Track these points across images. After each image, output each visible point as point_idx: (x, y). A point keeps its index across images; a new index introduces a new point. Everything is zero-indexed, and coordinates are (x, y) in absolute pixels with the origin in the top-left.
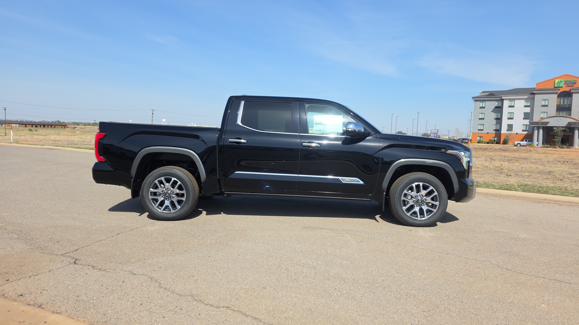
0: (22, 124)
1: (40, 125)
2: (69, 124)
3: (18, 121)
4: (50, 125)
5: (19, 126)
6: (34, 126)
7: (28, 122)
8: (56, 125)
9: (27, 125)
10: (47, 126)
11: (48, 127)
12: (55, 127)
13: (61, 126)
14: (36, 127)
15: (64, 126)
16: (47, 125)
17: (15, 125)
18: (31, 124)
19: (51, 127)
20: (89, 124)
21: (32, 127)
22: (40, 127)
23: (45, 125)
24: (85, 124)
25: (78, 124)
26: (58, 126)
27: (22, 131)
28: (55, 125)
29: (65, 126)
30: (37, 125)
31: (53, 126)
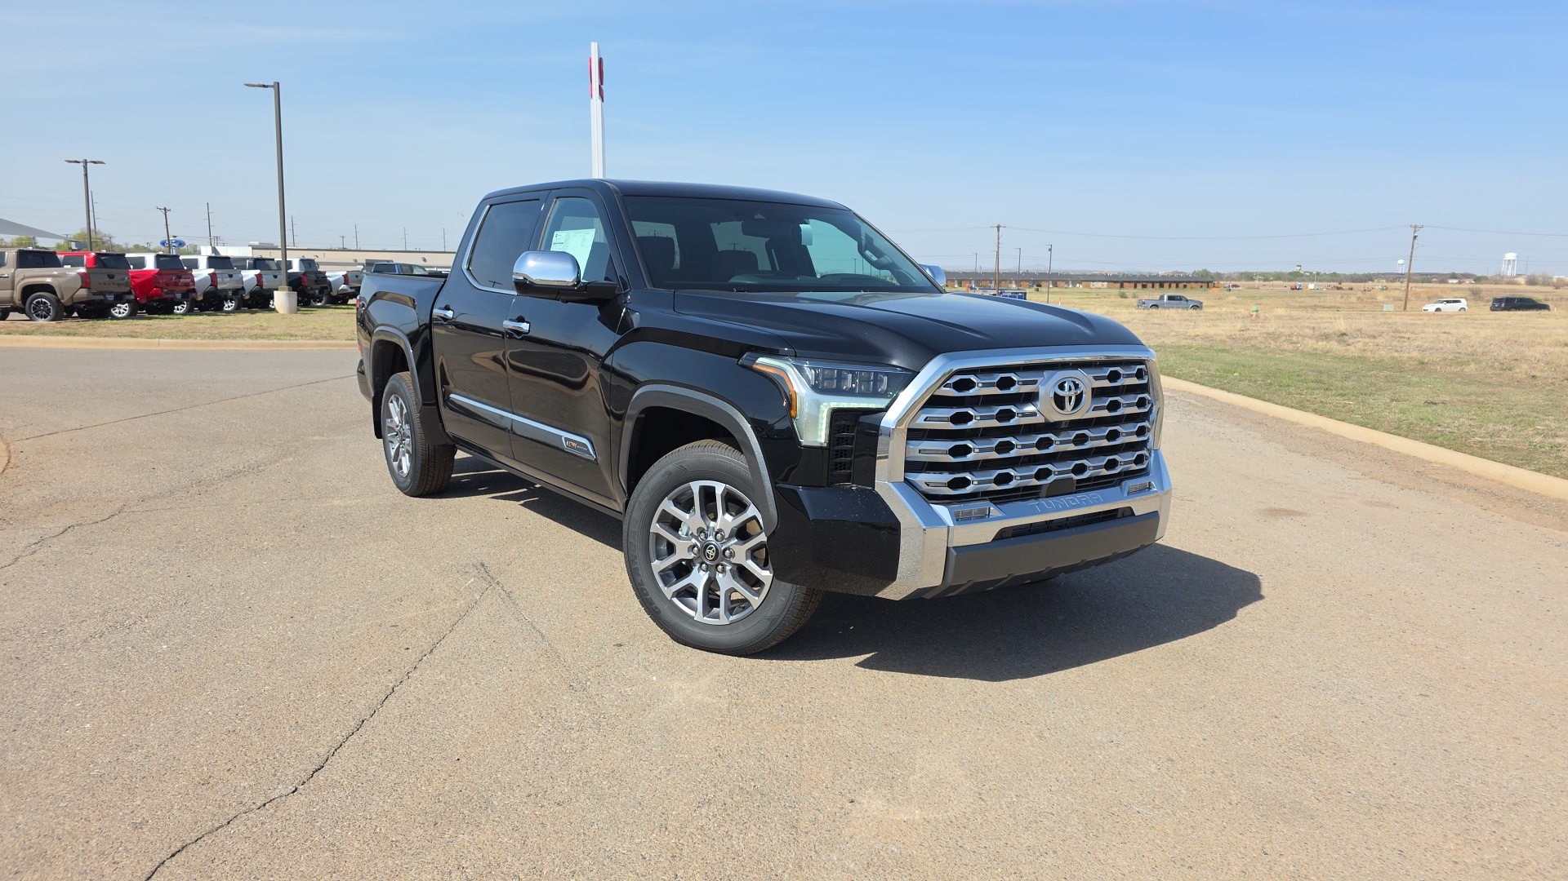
0: (1115, 282)
1: (1153, 283)
2: (1220, 276)
3: (1107, 274)
4: (1175, 282)
5: (1109, 287)
6: (1139, 286)
7: (1127, 275)
8: (1189, 282)
9: (1125, 284)
10: (1168, 284)
11: (1170, 286)
12: (1185, 286)
13: (1200, 284)
14: (1144, 286)
15: (1208, 283)
16: (1167, 282)
17: (1099, 284)
18: (1133, 282)
19: (1177, 287)
20: (1279, 277)
21: (1135, 287)
22: (1153, 287)
23: (1165, 282)
24: (1266, 277)
25: (1249, 277)
26: (1193, 284)
27: (1105, 297)
28: (1186, 282)
29: (1210, 284)
30: (1147, 282)
31: (1181, 285)
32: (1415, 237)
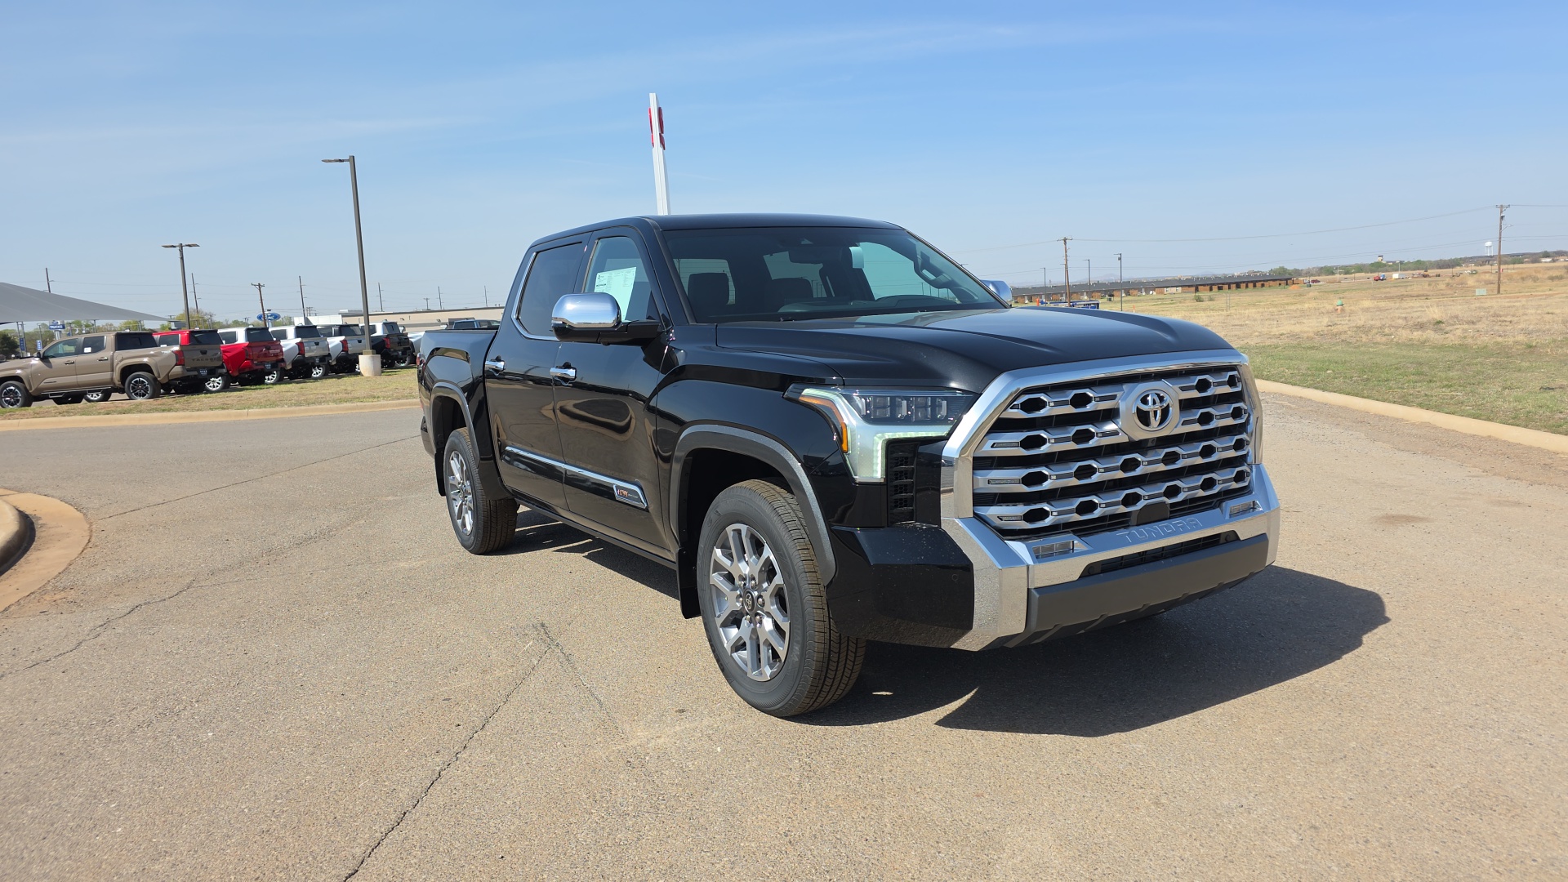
0: (1189, 286)
1: (1229, 285)
2: (1298, 273)
3: (1180, 279)
4: (1252, 282)
5: (1183, 292)
6: (1215, 288)
7: (1201, 278)
8: (1267, 281)
9: (1200, 287)
10: (1245, 285)
11: (1247, 287)
12: (1263, 285)
13: (1278, 282)
14: (1220, 288)
15: (1287, 280)
16: (1244, 282)
17: (1174, 290)
18: (1208, 285)
19: (1255, 286)
20: (1360, 268)
21: (1211, 289)
22: (1229, 288)
23: (1241, 282)
24: (1347, 270)
25: (1330, 271)
26: (1271, 283)
27: (1180, 302)
28: (1264, 281)
29: (1289, 281)
30: (1223, 284)
31: (1258, 284)
32: (1502, 217)
